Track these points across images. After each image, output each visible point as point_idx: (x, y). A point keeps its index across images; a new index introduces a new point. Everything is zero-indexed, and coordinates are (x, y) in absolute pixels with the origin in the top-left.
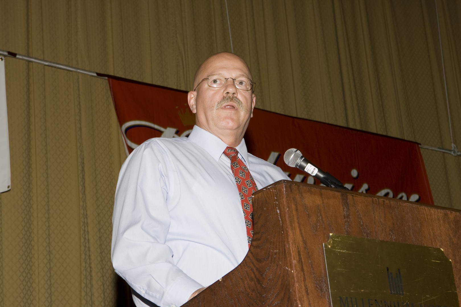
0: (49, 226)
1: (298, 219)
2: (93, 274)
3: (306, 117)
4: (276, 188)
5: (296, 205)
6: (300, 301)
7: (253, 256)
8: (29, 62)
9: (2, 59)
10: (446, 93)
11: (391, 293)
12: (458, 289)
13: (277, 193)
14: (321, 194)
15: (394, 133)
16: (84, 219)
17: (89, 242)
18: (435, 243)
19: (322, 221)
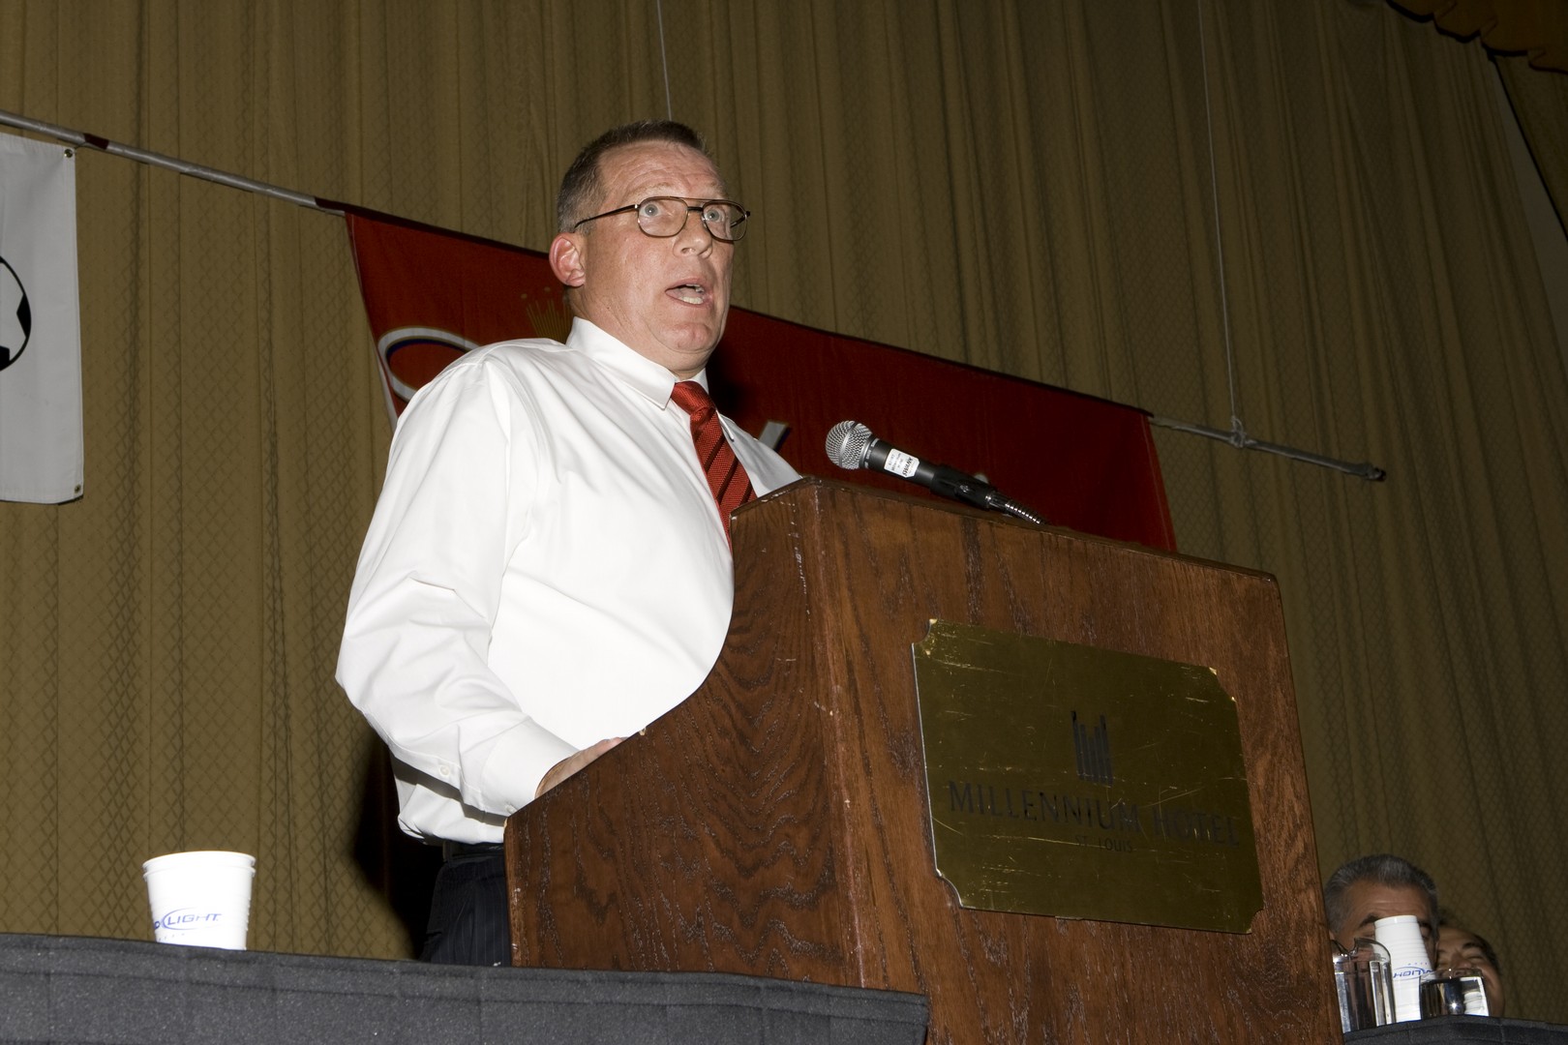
0: (181, 596)
1: (848, 579)
2: (294, 723)
3: (860, 334)
4: (795, 498)
5: (846, 544)
6: (848, 789)
7: (731, 672)
8: (141, 162)
9: (69, 155)
10: (1223, 285)
11: (1081, 778)
12: (1249, 774)
13: (798, 511)
14: (911, 518)
15: (1086, 383)
16: (274, 579)
17: (283, 641)
18: (1195, 655)
19: (911, 587)
